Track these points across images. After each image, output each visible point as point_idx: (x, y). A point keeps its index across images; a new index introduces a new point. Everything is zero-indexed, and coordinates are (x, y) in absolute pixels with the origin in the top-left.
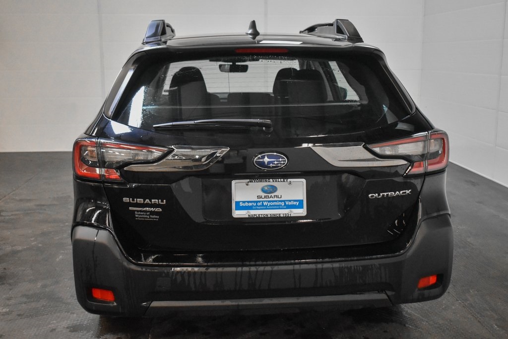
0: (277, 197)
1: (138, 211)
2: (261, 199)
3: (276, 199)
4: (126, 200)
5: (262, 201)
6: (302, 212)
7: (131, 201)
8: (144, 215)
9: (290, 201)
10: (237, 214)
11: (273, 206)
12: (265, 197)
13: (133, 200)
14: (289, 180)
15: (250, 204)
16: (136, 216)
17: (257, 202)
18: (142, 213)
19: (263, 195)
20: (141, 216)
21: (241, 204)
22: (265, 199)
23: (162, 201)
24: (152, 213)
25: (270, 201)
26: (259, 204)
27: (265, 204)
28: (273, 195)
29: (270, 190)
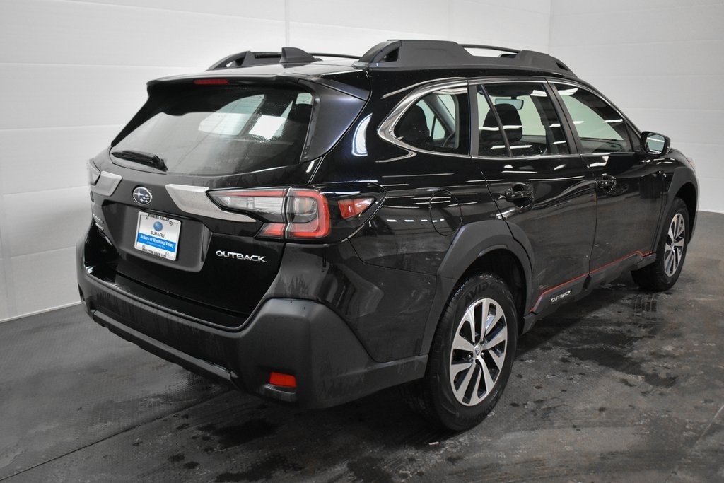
0: (161, 235)
2: (152, 235)
3: (160, 237)
6: (172, 256)
9: (169, 242)
10: (139, 246)
11: (158, 244)
12: (156, 233)
14: (170, 220)
15: (146, 238)
17: (150, 237)
19: (154, 231)
21: (142, 237)
22: (154, 236)
25: (157, 239)
26: (151, 239)
27: (154, 240)
28: (160, 232)
29: (159, 227)
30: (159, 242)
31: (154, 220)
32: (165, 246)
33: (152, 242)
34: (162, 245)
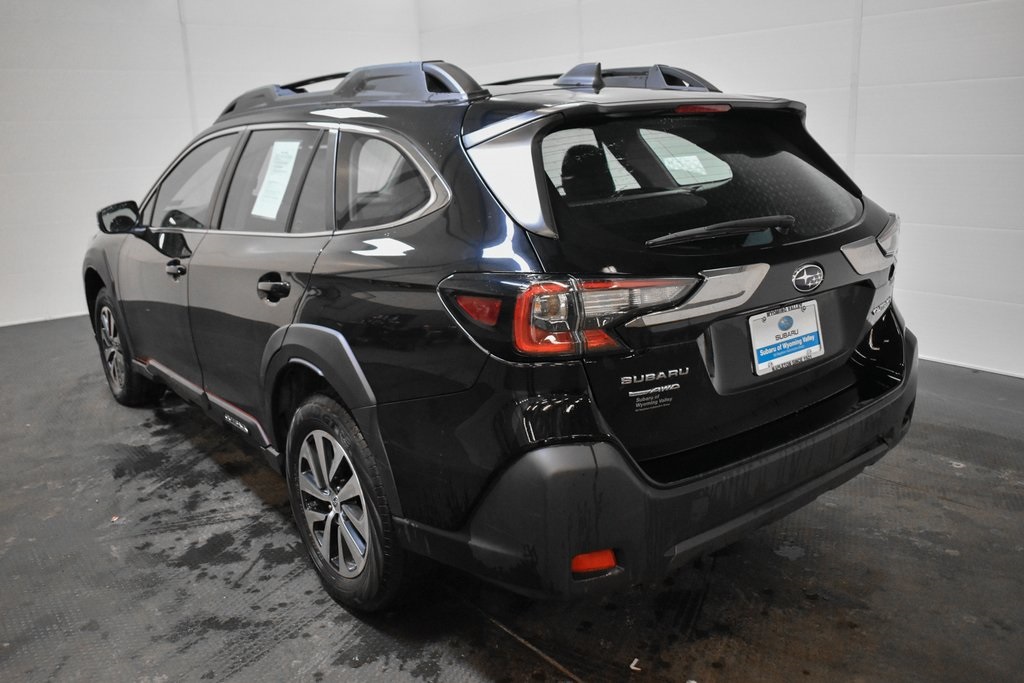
0: (794, 333)
1: (641, 397)
2: (780, 341)
3: (793, 336)
4: (626, 380)
5: (782, 343)
6: (818, 350)
7: (635, 381)
8: (650, 401)
9: (806, 336)
10: (763, 368)
11: (793, 347)
12: (784, 336)
13: (639, 378)
14: (801, 305)
15: (771, 351)
16: (638, 405)
17: (776, 346)
18: (647, 399)
19: (781, 333)
20: (645, 404)
21: (762, 353)
22: (784, 340)
23: (684, 370)
24: (664, 394)
25: (788, 342)
26: (779, 348)
27: (785, 346)
28: (790, 330)
29: (787, 324)
30: (794, 343)
31: (776, 318)
32: (803, 343)
33: (783, 350)
34: (797, 346)
